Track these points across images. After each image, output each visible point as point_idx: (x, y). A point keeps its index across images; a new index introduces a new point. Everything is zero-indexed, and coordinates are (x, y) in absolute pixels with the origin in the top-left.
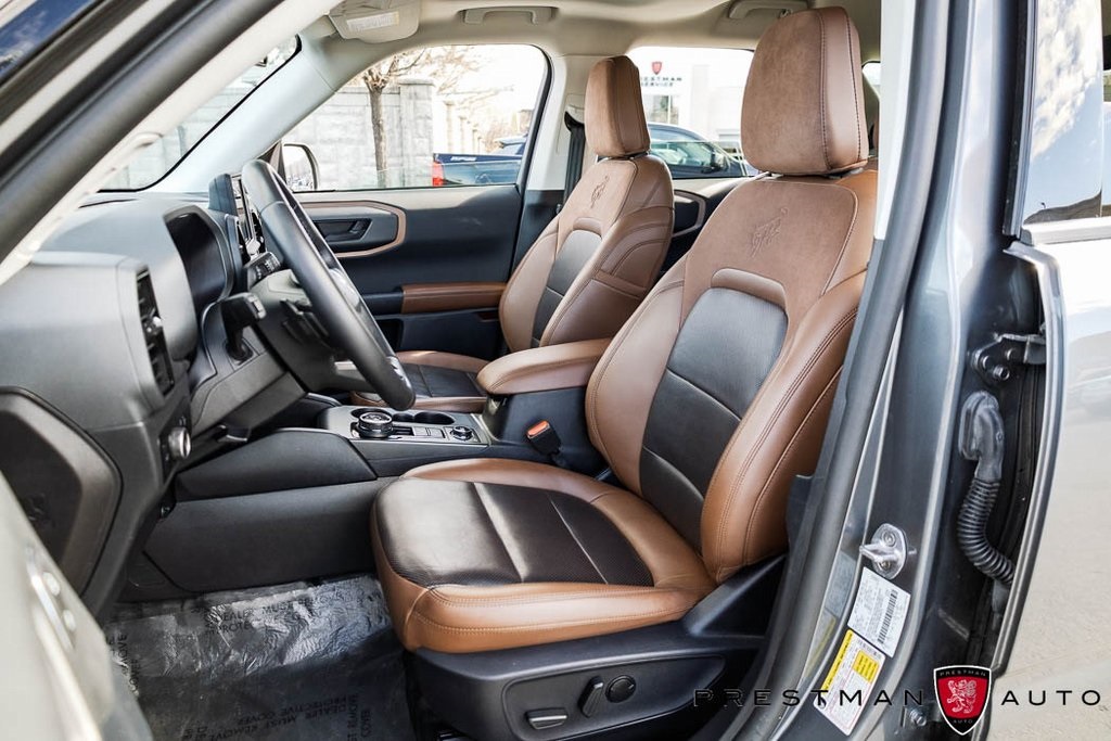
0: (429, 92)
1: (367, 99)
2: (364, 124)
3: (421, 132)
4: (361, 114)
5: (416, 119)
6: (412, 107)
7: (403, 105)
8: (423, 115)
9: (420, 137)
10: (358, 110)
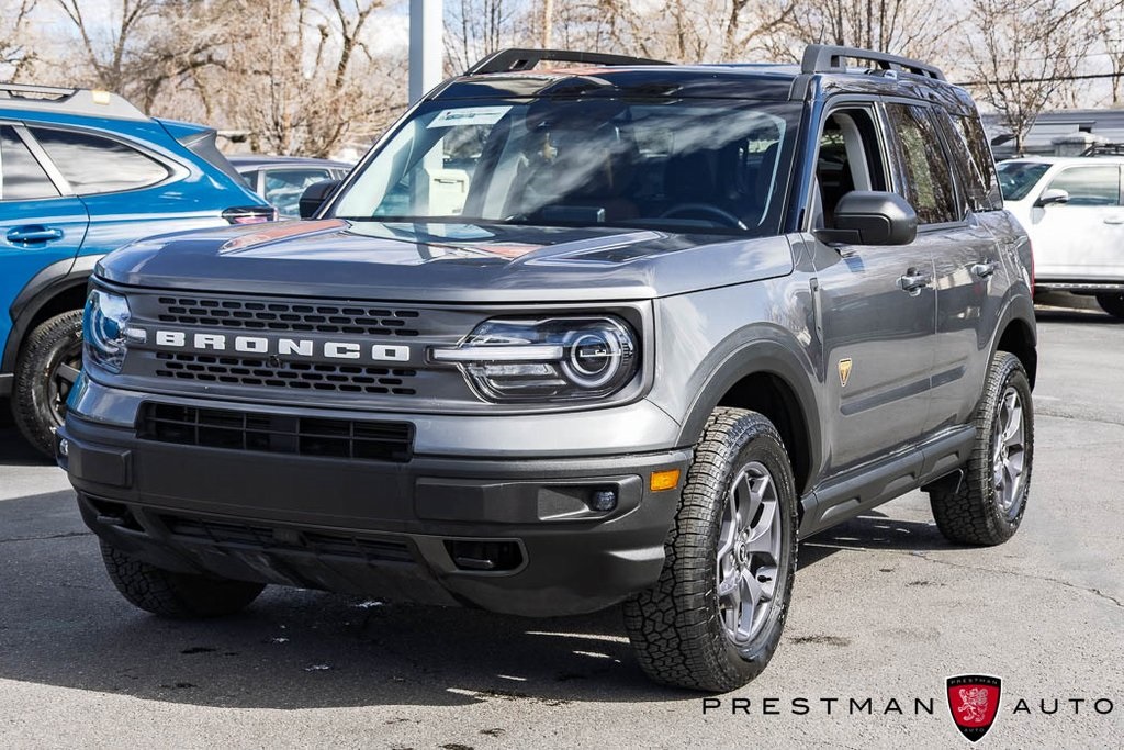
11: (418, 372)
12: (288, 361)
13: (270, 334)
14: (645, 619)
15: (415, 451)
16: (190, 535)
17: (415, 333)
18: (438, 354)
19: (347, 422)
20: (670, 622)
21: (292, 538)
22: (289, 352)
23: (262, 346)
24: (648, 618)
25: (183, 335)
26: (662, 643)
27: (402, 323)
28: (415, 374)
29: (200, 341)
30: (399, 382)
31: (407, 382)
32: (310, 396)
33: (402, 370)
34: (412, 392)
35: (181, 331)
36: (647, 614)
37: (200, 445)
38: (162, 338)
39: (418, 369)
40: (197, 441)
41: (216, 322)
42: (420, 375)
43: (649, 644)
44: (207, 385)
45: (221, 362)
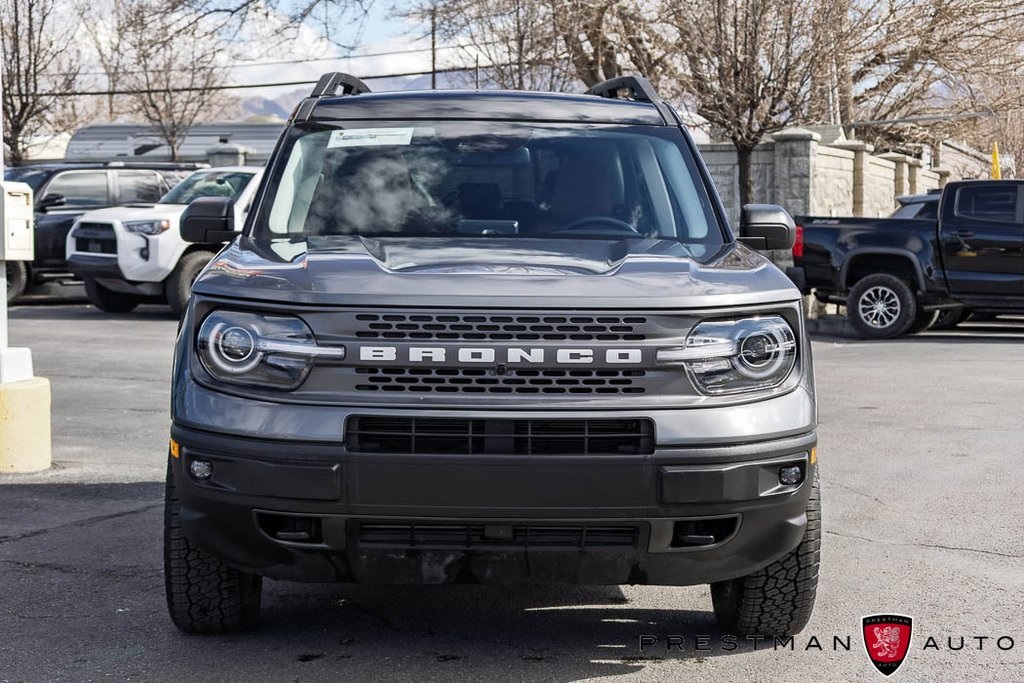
0: (808, 148)
1: (734, 157)
2: (732, 183)
3: (795, 193)
4: (729, 174)
5: (790, 178)
6: (787, 162)
7: (777, 163)
8: (799, 173)
9: (794, 197)
10: (727, 169)
11: (646, 372)
12: (514, 369)
13: (496, 344)
14: (768, 577)
15: (658, 443)
16: (379, 541)
17: (642, 337)
18: (661, 355)
19: (582, 421)
20: (792, 578)
21: (504, 533)
22: (519, 361)
23: (488, 355)
24: (772, 577)
25: (394, 350)
26: (779, 599)
27: (630, 328)
28: (644, 374)
29: (416, 354)
30: (629, 382)
31: (636, 381)
32: (540, 400)
33: (631, 370)
34: (640, 391)
35: (392, 346)
36: (771, 574)
37: (416, 452)
38: (367, 353)
39: (648, 369)
40: (413, 449)
41: (430, 335)
42: (649, 374)
43: (765, 598)
44: (422, 396)
45: (438, 372)
